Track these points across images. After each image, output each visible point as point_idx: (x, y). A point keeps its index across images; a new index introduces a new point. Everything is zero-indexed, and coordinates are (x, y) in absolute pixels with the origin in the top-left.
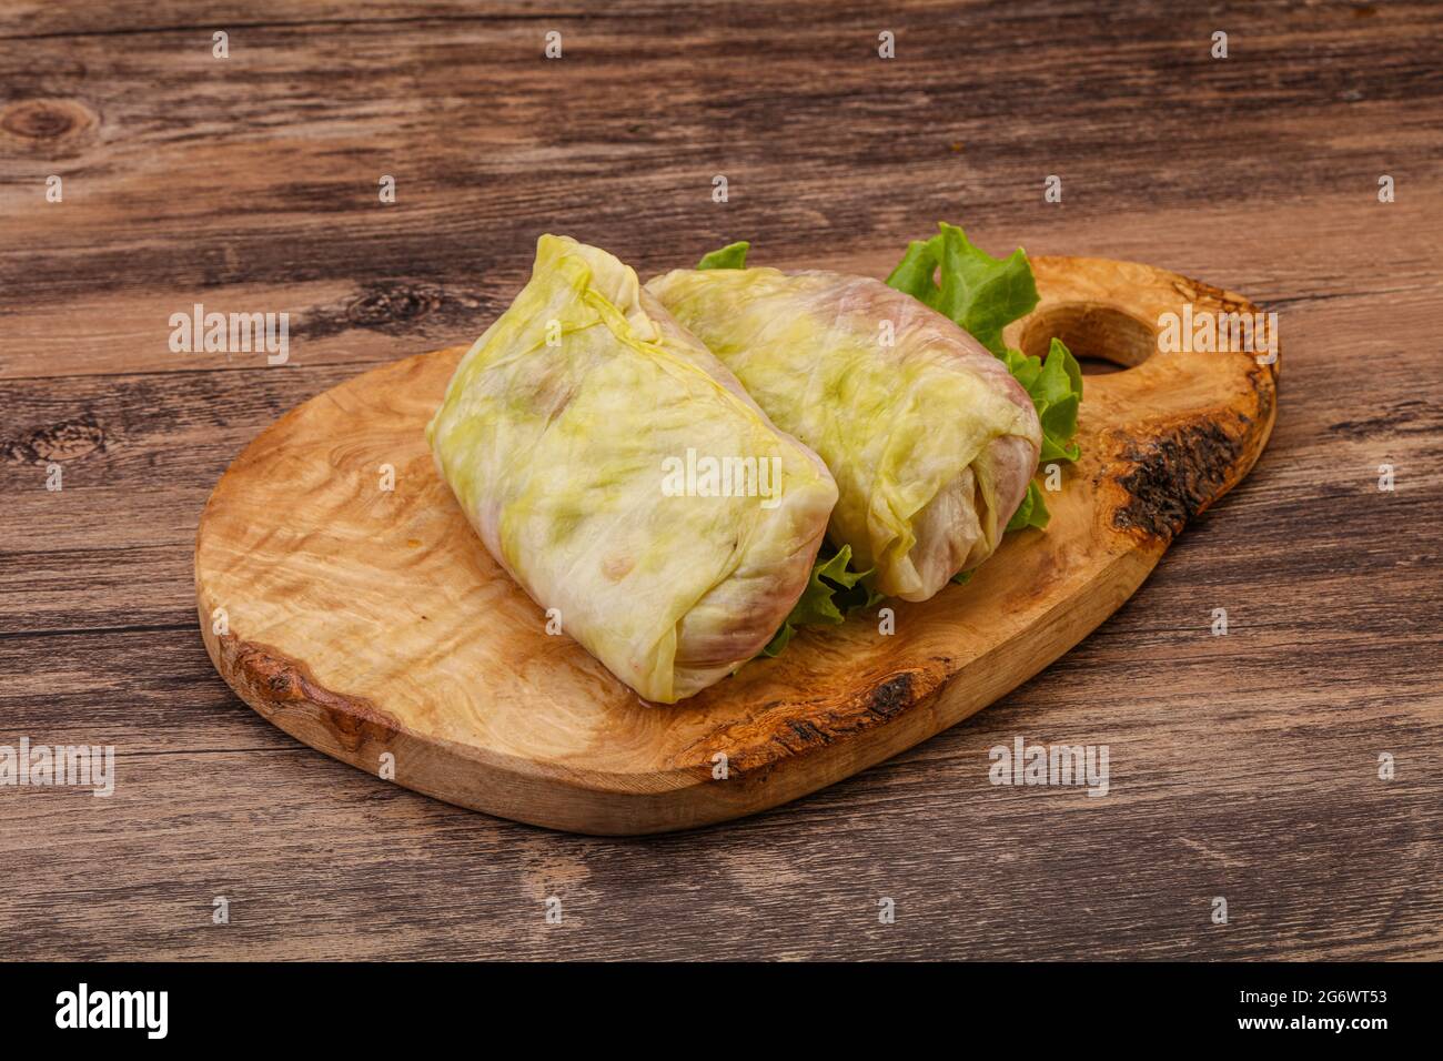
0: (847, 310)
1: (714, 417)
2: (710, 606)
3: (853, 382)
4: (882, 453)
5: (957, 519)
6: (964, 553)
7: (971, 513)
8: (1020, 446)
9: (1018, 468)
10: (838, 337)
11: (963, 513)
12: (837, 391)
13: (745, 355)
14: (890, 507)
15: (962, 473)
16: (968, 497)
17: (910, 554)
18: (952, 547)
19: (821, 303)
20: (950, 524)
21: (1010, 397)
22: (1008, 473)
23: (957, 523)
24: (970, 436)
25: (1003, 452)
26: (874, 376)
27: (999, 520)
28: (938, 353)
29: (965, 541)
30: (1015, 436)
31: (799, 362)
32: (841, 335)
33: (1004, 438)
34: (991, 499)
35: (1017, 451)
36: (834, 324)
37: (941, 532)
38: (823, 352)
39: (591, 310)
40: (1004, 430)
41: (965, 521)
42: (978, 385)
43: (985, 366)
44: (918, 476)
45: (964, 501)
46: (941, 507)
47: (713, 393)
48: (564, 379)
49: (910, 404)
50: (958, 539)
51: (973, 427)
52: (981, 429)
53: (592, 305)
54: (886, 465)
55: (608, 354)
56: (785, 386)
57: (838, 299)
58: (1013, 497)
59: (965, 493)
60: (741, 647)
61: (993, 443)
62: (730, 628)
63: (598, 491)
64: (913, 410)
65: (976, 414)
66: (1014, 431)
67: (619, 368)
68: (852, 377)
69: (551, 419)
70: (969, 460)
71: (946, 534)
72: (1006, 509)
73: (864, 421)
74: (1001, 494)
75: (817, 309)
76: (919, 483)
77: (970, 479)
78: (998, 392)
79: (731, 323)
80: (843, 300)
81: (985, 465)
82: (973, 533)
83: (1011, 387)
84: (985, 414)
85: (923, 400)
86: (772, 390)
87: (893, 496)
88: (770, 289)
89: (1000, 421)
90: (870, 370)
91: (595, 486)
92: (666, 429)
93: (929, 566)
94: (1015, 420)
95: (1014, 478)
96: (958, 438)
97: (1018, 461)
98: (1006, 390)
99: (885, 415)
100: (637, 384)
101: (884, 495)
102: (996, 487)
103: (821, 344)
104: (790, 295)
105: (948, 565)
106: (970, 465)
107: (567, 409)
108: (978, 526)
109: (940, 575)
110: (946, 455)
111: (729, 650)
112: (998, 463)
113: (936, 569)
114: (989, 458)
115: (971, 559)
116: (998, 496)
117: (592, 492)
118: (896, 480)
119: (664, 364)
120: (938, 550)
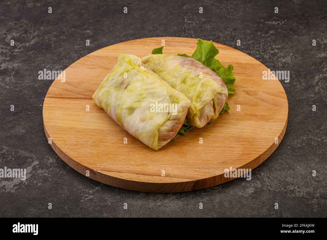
0: (187, 64)
1: (161, 86)
2: (164, 126)
3: (188, 79)
4: (194, 96)
5: (209, 110)
6: (210, 118)
7: (212, 109)
8: (223, 96)
9: (223, 100)
10: (184, 69)
11: (210, 109)
12: (184, 82)
13: (164, 73)
14: (195, 107)
15: (211, 101)
16: (211, 106)
17: (199, 117)
18: (208, 117)
19: (181, 62)
20: (207, 112)
21: (222, 85)
22: (221, 101)
23: (209, 111)
24: (213, 93)
25: (220, 97)
26: (193, 79)
27: (218, 111)
28: (207, 75)
29: (210, 116)
30: (222, 94)
31: (176, 74)
32: (185, 69)
33: (220, 94)
34: (217, 107)
35: (223, 97)
36: (184, 66)
37: (205, 113)
38: (181, 73)
39: (131, 66)
40: (220, 92)
41: (210, 111)
42: (215, 82)
43: (217, 78)
44: (201, 101)
45: (211, 107)
46: (206, 108)
47: (159, 81)
48: (127, 81)
49: (200, 85)
50: (209, 115)
51: (214, 91)
52: (215, 92)
53: (132, 65)
54: (194, 98)
55: (136, 75)
56: (173, 80)
57: (185, 61)
58: (221, 107)
59: (211, 105)
60: (171, 136)
61: (217, 95)
62: (169, 131)
63: (137, 103)
64: (201, 87)
65: (215, 89)
66: (222, 92)
67: (139, 77)
68: (187, 79)
69: (124, 89)
70: (212, 98)
71: (206, 114)
72: (220, 109)
73: (190, 88)
74: (219, 106)
75: (180, 63)
76: (201, 103)
77: (212, 102)
78: (219, 84)
79: (162, 66)
80: (186, 62)
81: (216, 99)
82: (212, 114)
83: (222, 83)
84: (216, 88)
85: (203, 85)
86: (170, 81)
87: (196, 105)
88: (170, 58)
89: (219, 90)
90: (191, 77)
91: (136, 102)
92: (150, 89)
93: (203, 120)
94: (222, 90)
95: (222, 103)
96: (210, 93)
97: (223, 99)
98: (221, 84)
99: (194, 87)
100: (143, 80)
101: (193, 105)
102: (218, 104)
103: (181, 71)
104: (175, 60)
105: (206, 120)
106: (212, 99)
107: (128, 87)
108: (213, 112)
109: (205, 122)
110: (207, 97)
111: (168, 136)
112: (219, 99)
113: (204, 121)
114: (217, 98)
115: (211, 120)
116: (218, 106)
117: (136, 103)
118: (196, 102)
119: (148, 76)
120: (205, 117)
